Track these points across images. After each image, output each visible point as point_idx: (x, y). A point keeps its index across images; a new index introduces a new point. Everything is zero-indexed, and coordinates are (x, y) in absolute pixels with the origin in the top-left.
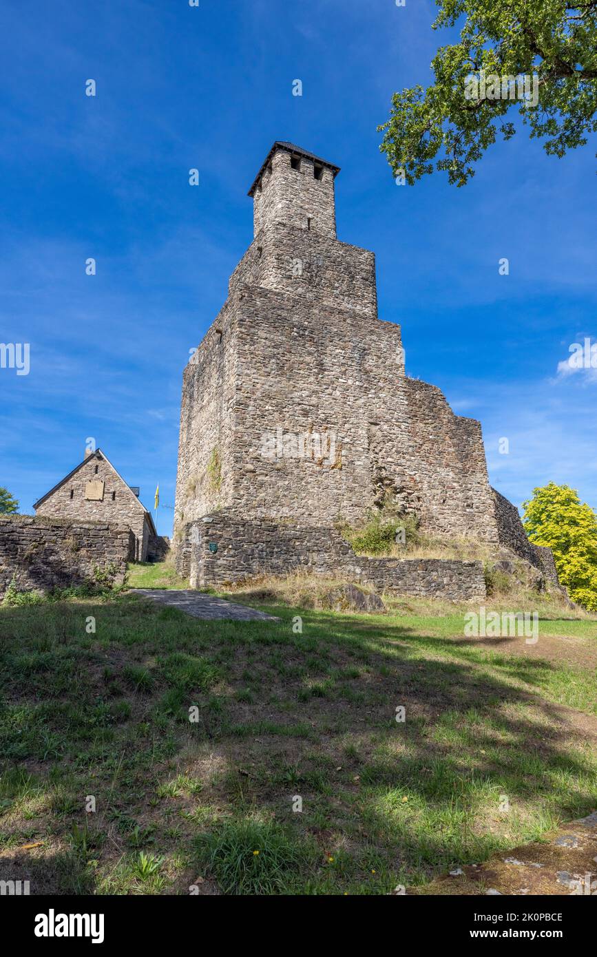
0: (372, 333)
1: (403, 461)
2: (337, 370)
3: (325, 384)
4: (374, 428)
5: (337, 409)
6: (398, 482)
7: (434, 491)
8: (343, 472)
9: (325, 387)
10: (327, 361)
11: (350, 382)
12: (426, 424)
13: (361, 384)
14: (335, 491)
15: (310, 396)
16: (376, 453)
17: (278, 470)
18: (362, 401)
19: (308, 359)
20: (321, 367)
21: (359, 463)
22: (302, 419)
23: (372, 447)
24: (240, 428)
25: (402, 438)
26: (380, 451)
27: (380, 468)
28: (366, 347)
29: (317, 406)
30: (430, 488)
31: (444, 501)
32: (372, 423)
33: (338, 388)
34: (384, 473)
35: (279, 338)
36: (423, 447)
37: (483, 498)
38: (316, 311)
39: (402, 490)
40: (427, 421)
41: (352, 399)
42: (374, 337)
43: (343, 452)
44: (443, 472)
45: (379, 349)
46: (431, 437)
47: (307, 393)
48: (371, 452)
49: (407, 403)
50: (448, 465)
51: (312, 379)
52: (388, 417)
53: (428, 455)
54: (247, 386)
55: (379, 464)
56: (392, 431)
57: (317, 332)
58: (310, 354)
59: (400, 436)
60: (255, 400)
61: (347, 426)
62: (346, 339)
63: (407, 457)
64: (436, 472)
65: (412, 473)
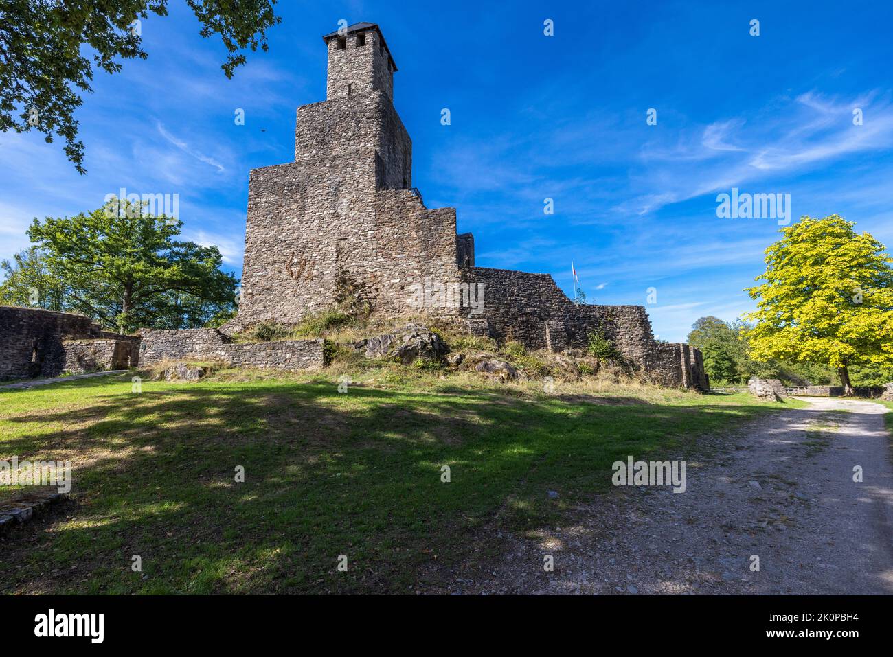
0: (347, 166)
1: (365, 262)
2: (314, 208)
3: (305, 221)
4: (342, 243)
5: (312, 237)
6: (359, 280)
7: (392, 281)
8: (313, 282)
9: (305, 223)
10: (308, 203)
11: (325, 213)
12: (392, 226)
13: (334, 211)
14: (306, 296)
15: (294, 233)
16: (343, 261)
17: (268, 289)
18: (334, 224)
19: (294, 206)
20: (303, 208)
21: (327, 272)
22: (285, 251)
23: (340, 258)
24: (246, 268)
25: (368, 243)
26: (347, 259)
27: (344, 273)
28: (341, 180)
29: (298, 239)
30: (389, 279)
31: (402, 288)
32: (341, 239)
33: (316, 221)
34: (348, 275)
35: (274, 198)
36: (387, 247)
37: (446, 278)
38: (302, 168)
39: (363, 285)
40: (393, 224)
41: (326, 225)
42: (349, 169)
43: (316, 267)
44: (403, 263)
45: (352, 177)
46: (395, 236)
47: (291, 231)
48: (339, 262)
49: (374, 214)
50: (410, 256)
51: (295, 220)
52: (355, 230)
53: (390, 252)
54: (251, 240)
55: (344, 269)
56: (359, 241)
57: (301, 184)
58: (295, 202)
59: (365, 243)
60: (256, 246)
61: (320, 247)
62: (325, 180)
63: (370, 258)
64: (397, 264)
65: (374, 270)
